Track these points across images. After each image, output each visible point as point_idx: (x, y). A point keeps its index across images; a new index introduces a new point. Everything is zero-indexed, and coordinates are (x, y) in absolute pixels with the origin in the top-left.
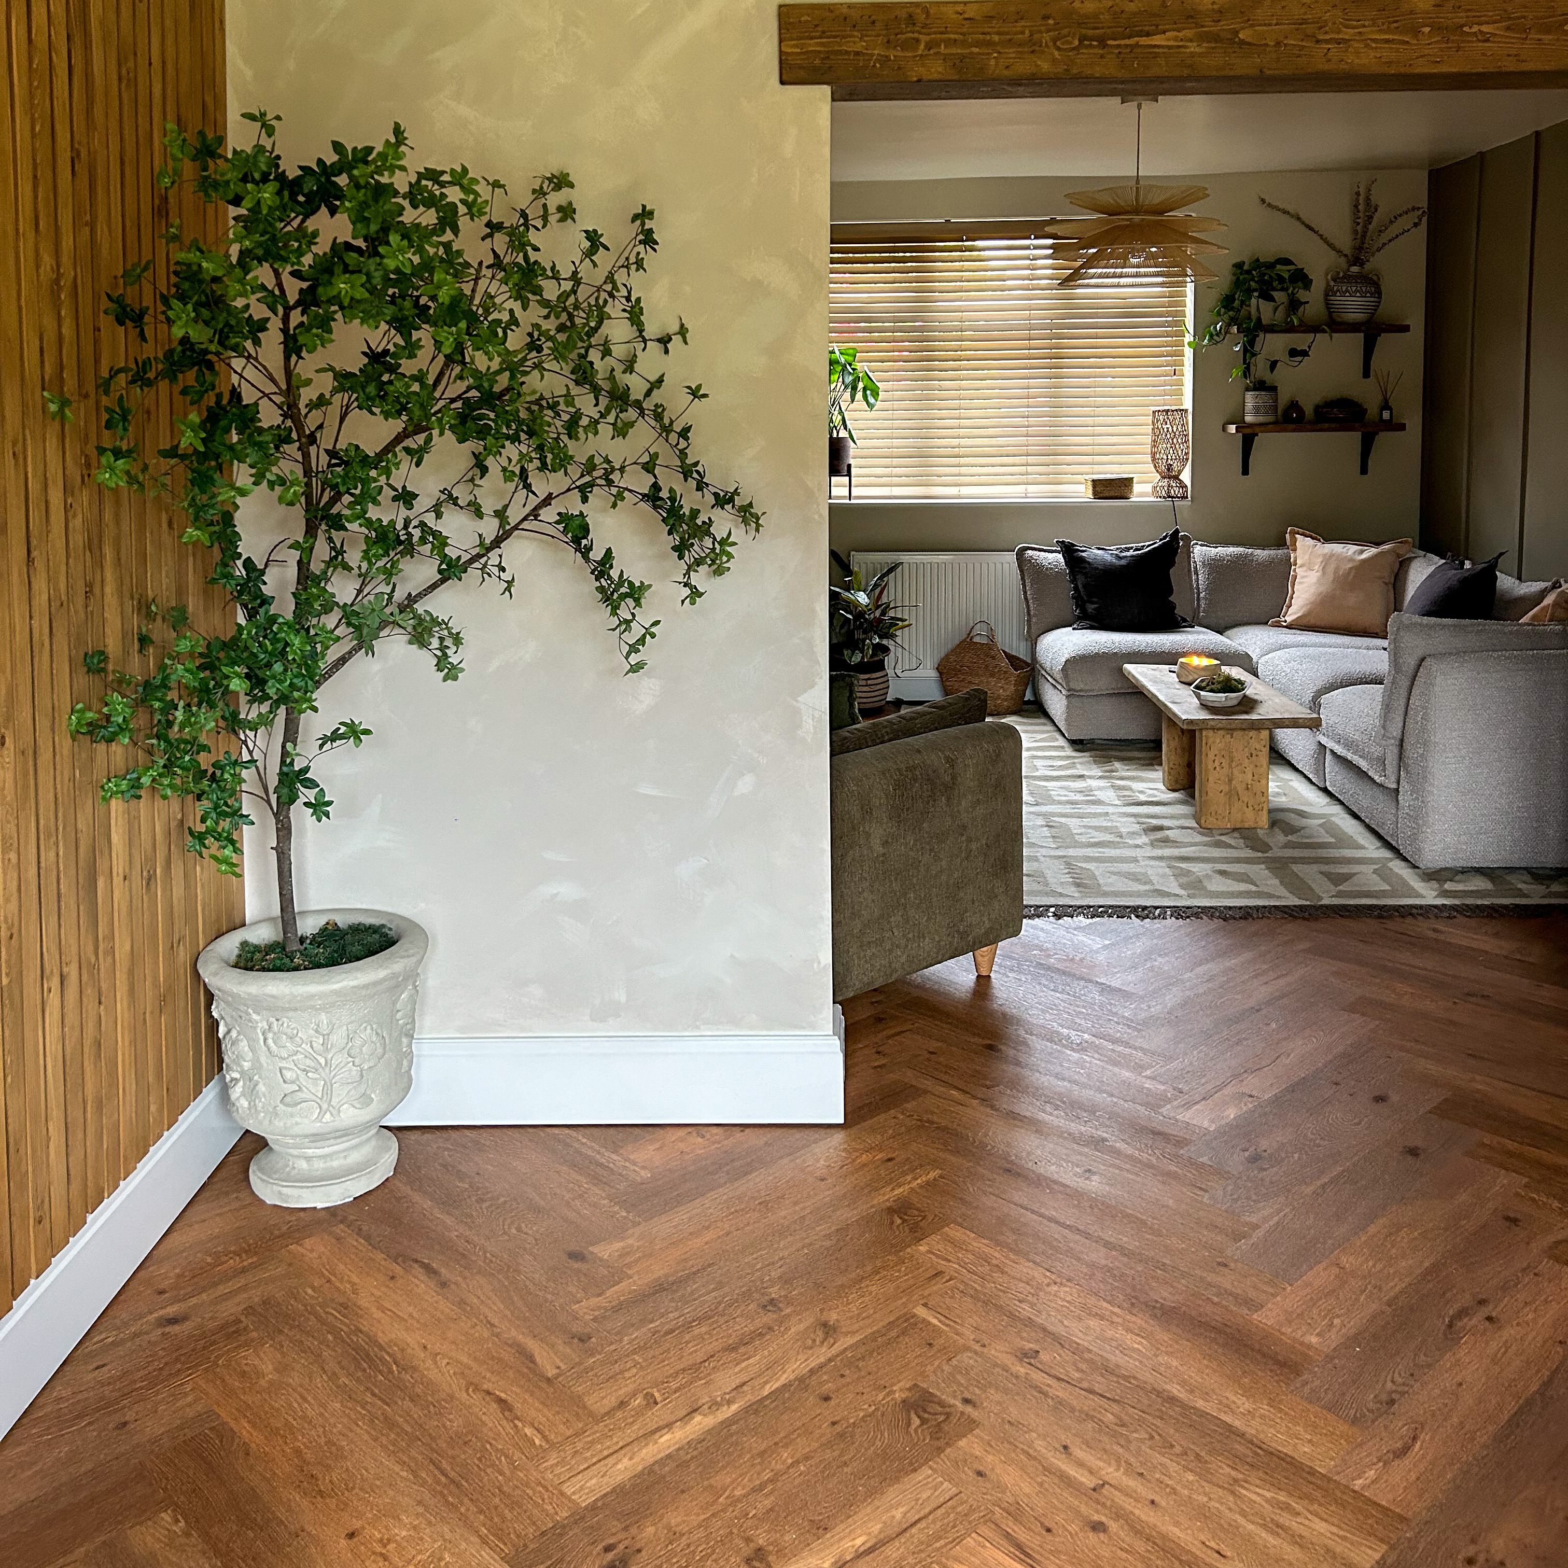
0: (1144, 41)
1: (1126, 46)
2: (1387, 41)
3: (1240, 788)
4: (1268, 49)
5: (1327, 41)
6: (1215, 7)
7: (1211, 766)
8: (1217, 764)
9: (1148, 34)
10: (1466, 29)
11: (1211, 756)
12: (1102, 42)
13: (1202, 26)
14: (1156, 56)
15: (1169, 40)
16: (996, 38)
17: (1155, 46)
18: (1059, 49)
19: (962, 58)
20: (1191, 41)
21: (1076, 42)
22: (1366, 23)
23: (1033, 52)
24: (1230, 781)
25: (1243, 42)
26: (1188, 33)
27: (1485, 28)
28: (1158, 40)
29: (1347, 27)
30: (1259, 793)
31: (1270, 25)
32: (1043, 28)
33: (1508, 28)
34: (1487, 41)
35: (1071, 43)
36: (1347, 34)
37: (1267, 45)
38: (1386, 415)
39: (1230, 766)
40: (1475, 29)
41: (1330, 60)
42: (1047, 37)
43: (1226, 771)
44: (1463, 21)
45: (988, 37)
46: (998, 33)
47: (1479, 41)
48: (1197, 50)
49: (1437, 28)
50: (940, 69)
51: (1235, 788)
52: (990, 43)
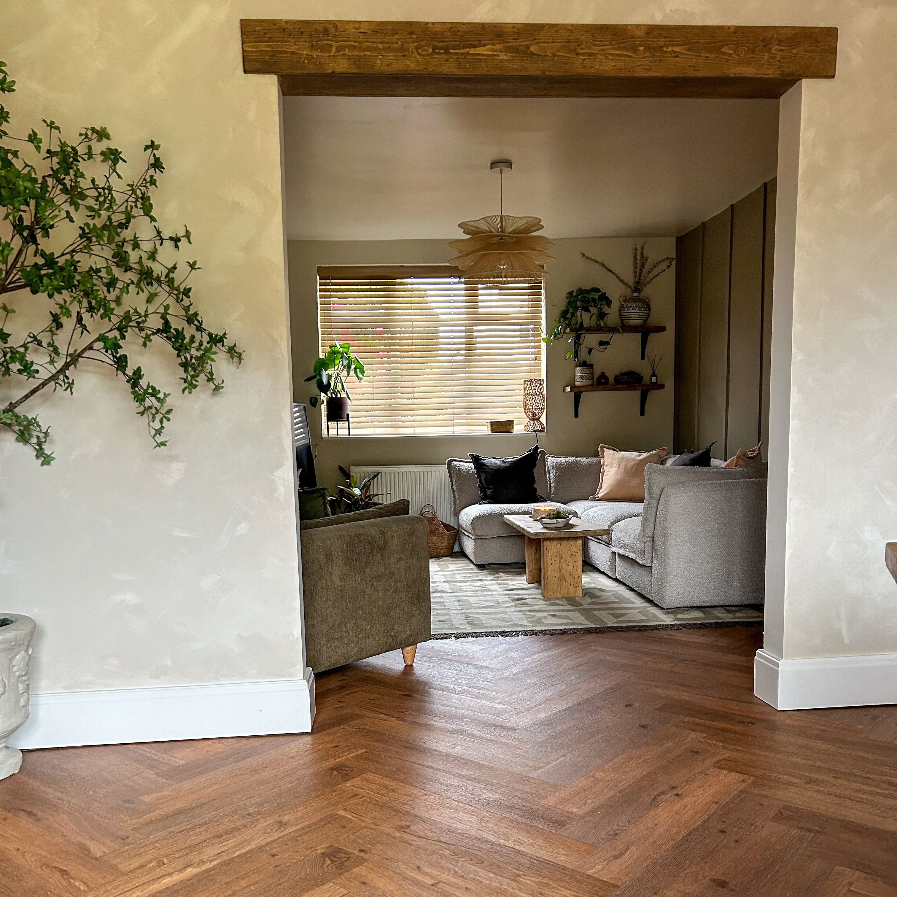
0: (472, 51)
1: (461, 54)
2: (619, 55)
3: (566, 575)
4: (548, 58)
5: (583, 54)
6: (515, 30)
7: (549, 562)
8: (553, 561)
9: (474, 47)
10: (664, 49)
11: (549, 556)
12: (446, 50)
13: (508, 42)
14: (480, 61)
15: (487, 50)
16: (380, 46)
17: (479, 55)
18: (420, 54)
19: (360, 58)
20: (501, 52)
21: (431, 50)
22: (606, 43)
23: (404, 56)
24: (561, 570)
25: (532, 53)
26: (499, 47)
27: (676, 49)
28: (480, 50)
29: (594, 45)
30: (576, 577)
31: (548, 43)
32: (410, 40)
33: (689, 50)
34: (677, 57)
35: (427, 50)
36: (595, 50)
37: (547, 56)
38: (654, 380)
39: (560, 562)
40: (670, 49)
41: (585, 67)
42: (412, 46)
43: (557, 565)
44: (662, 44)
45: (375, 45)
46: (381, 43)
47: (672, 57)
48: (505, 58)
49: (648, 48)
50: (346, 65)
51: (563, 574)
52: (377, 49)
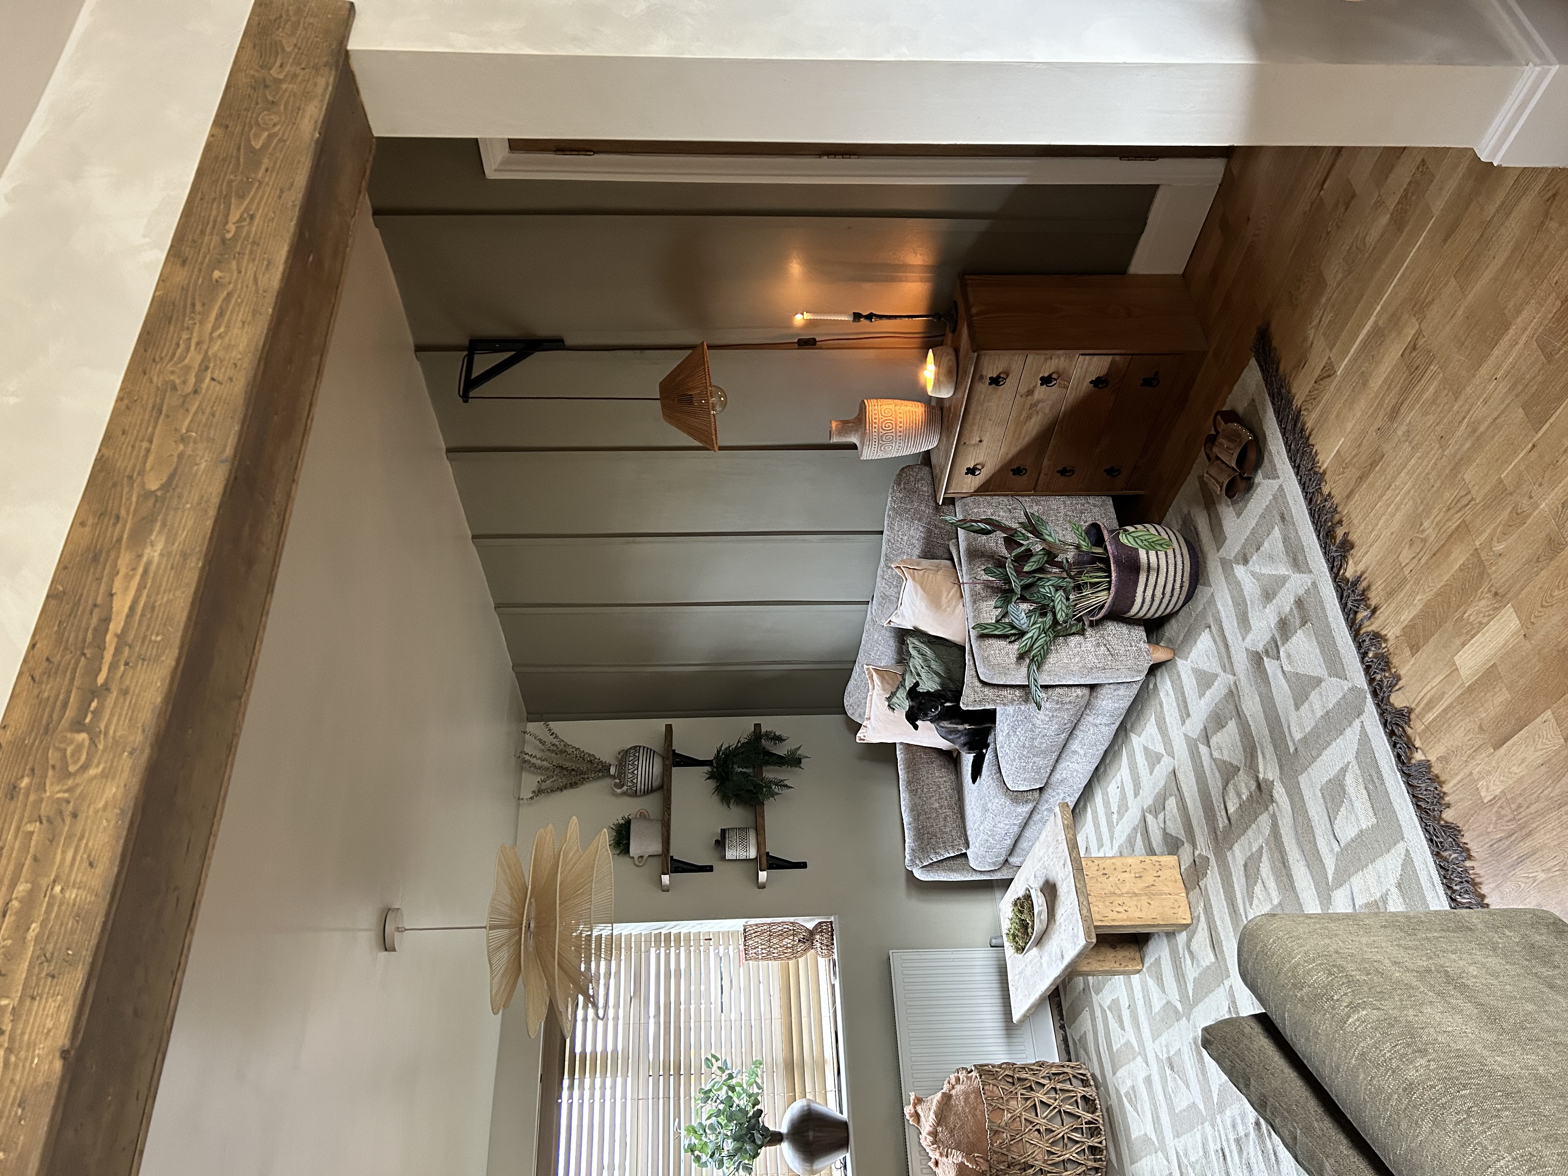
0: (116, 626)
1: (118, 651)
2: (221, 314)
4: (189, 452)
5: (199, 380)
6: (90, 521)
9: (106, 620)
10: (229, 236)
12: (95, 692)
13: (119, 540)
14: (151, 607)
15: (126, 589)
17: (132, 608)
18: (85, 768)
20: (140, 556)
21: (83, 737)
22: (185, 336)
23: (75, 815)
25: (167, 486)
26: (124, 561)
27: (234, 216)
28: (121, 605)
29: (182, 359)
31: (148, 451)
32: (32, 798)
33: (242, 197)
34: (252, 217)
35: (80, 747)
36: (194, 358)
37: (181, 456)
40: (232, 227)
41: (231, 379)
42: (54, 790)
48: (159, 546)
